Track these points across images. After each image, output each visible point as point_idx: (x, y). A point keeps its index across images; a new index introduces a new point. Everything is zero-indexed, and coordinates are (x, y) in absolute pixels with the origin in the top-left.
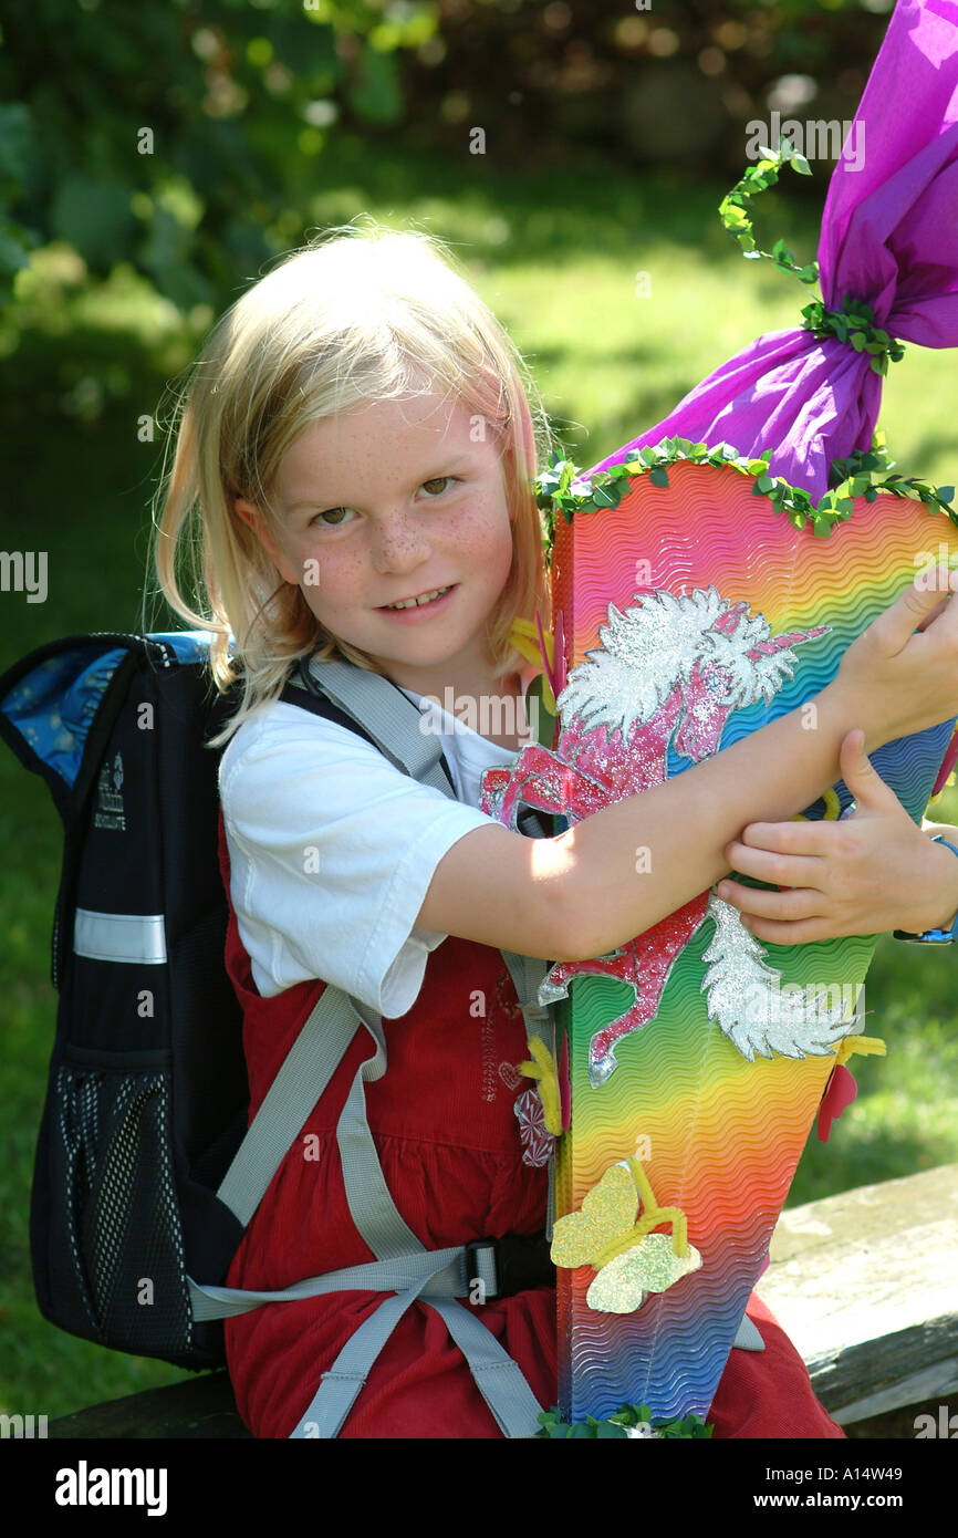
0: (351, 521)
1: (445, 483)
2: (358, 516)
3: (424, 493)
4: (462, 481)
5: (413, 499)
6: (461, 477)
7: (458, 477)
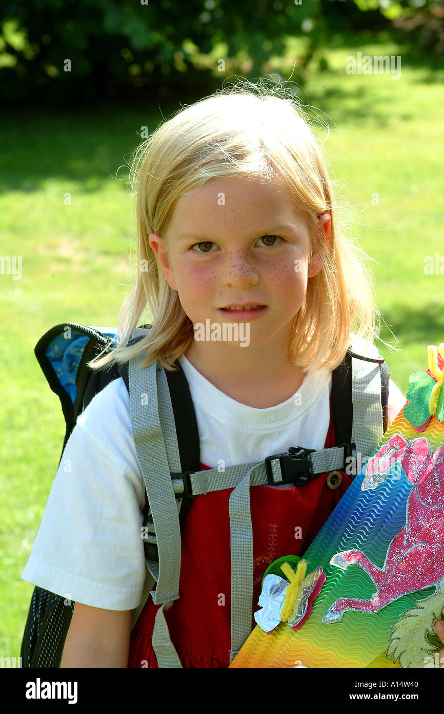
0: (214, 251)
1: (275, 240)
2: (219, 249)
4: (285, 241)
5: (253, 246)
6: (285, 238)
7: (282, 237)
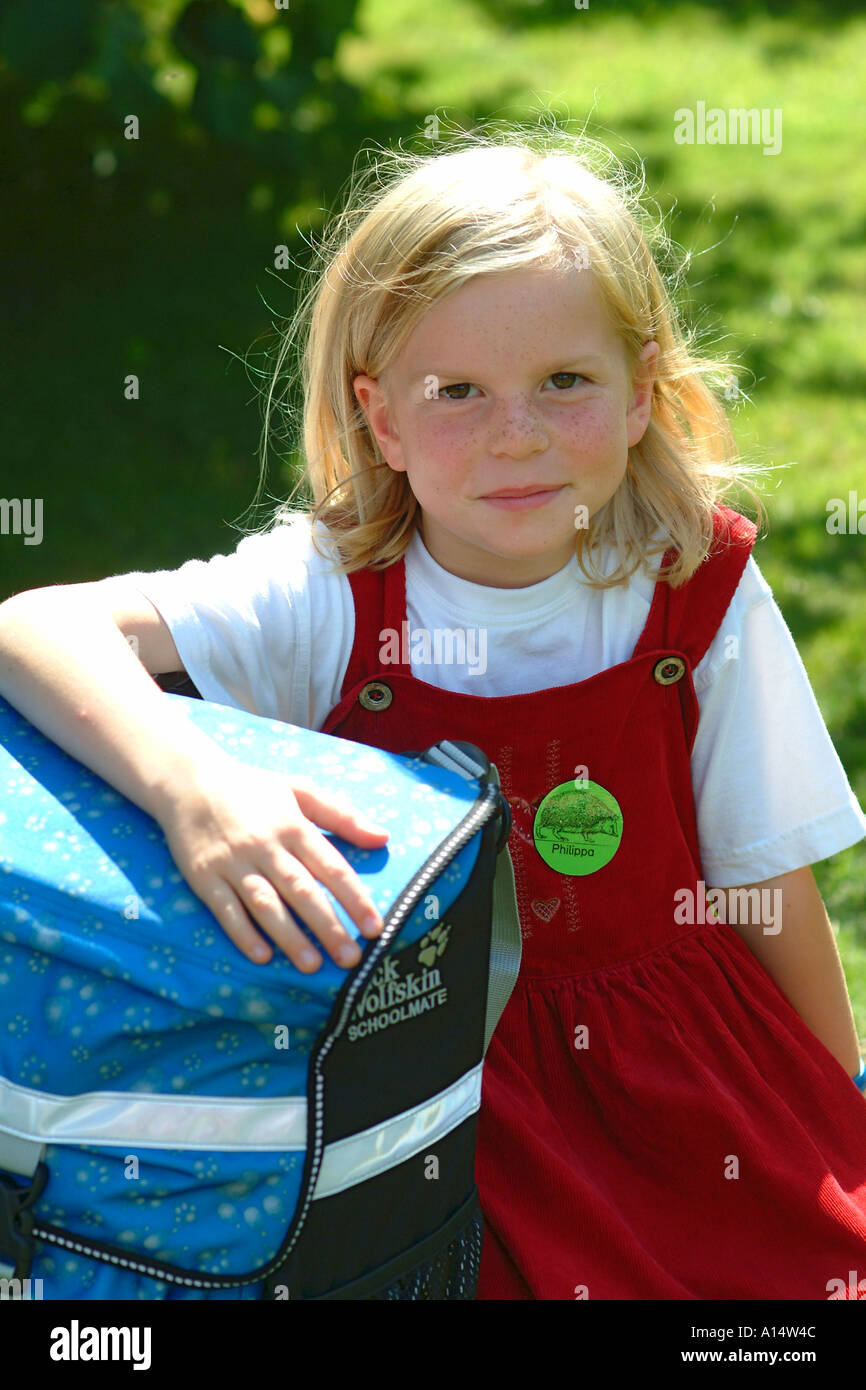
0: (474, 397)
1: (574, 380)
2: (482, 394)
3: (550, 385)
4: (591, 382)
5: (539, 388)
6: (592, 378)
7: (587, 376)
